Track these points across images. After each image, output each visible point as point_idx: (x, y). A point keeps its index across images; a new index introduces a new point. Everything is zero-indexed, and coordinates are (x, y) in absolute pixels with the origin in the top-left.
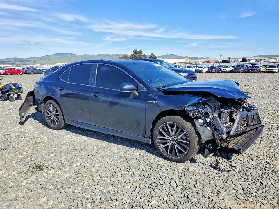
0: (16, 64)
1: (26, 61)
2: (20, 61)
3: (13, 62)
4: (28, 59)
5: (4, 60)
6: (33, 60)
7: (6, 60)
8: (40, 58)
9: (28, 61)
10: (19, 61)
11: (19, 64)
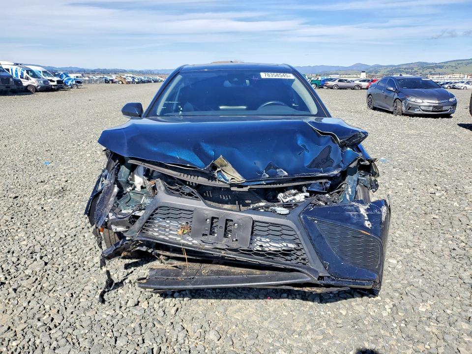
0: (419, 72)
1: (437, 67)
2: (428, 68)
3: (415, 69)
4: (443, 64)
5: (402, 67)
6: (453, 67)
7: (404, 67)
8: (467, 61)
9: (441, 67)
10: (426, 67)
11: (424, 74)
